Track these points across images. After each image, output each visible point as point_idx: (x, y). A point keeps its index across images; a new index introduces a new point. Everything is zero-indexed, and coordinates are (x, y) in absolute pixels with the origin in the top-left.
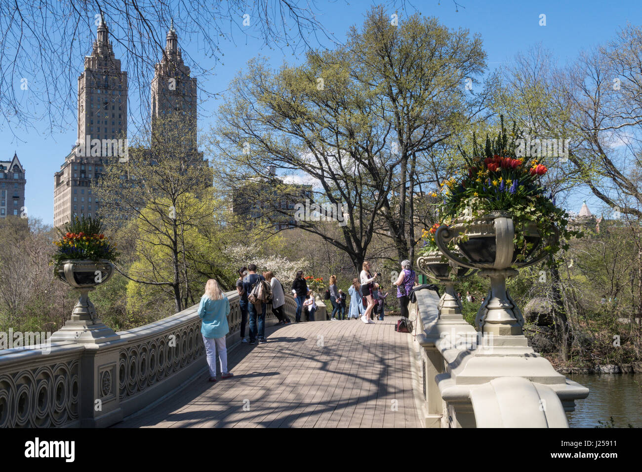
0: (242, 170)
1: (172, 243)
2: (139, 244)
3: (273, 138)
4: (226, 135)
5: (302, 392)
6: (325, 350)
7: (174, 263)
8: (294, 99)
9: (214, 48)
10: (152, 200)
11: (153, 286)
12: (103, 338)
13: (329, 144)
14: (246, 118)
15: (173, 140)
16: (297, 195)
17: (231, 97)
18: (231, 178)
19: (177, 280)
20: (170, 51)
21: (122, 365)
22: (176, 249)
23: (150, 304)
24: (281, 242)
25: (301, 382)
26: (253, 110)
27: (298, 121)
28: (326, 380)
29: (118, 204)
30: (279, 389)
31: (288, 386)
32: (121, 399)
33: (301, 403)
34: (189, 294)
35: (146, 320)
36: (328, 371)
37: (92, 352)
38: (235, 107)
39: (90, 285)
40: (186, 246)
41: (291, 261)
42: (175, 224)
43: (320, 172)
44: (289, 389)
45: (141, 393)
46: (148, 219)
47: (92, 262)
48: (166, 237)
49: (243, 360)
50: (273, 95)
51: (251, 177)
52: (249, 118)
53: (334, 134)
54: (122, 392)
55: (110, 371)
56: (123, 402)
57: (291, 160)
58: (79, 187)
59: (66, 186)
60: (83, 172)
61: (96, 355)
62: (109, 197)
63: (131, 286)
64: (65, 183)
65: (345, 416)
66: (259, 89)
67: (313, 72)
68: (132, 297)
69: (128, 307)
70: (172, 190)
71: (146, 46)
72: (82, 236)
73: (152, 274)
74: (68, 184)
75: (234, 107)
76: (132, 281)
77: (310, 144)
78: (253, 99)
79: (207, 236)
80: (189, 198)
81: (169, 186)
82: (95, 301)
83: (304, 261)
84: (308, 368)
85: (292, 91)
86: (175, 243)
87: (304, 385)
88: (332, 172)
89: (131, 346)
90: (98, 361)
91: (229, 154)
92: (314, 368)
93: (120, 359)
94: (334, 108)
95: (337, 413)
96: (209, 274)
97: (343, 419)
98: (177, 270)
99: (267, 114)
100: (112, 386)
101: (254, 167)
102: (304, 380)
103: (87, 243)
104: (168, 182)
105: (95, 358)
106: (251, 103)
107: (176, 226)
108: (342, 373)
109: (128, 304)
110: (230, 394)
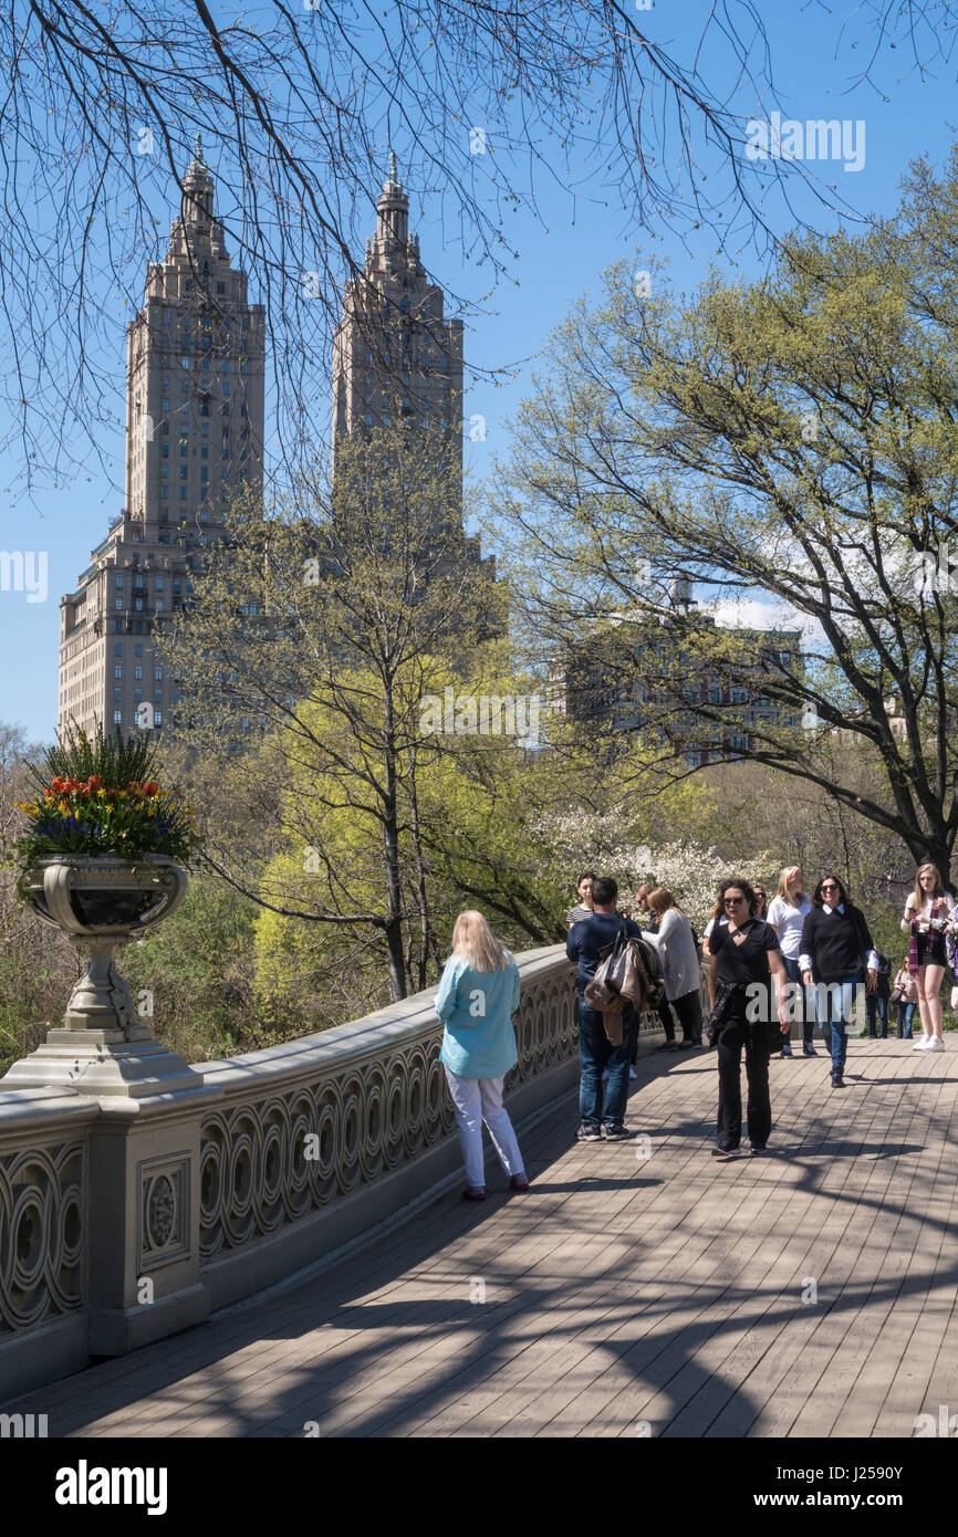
0: (588, 589)
1: (382, 802)
2: (290, 805)
3: (681, 496)
4: (540, 486)
5: (735, 1254)
6: (815, 1129)
7: (388, 858)
8: (741, 379)
9: (489, 235)
10: (325, 676)
11: (327, 924)
12: (153, 1080)
13: (845, 511)
14: (598, 436)
15: (386, 503)
16: (748, 662)
17: (554, 376)
18: (555, 613)
19: (396, 908)
20: (387, 244)
21: (212, 1161)
22: (394, 820)
23: (320, 978)
24: (704, 801)
25: (733, 1226)
26: (620, 413)
27: (752, 443)
28: (811, 1219)
29: (229, 690)
30: (668, 1243)
31: (696, 1234)
32: (206, 1256)
33: (727, 1289)
34: (431, 950)
35: (309, 1024)
36: (818, 1192)
37: (122, 1121)
38: (567, 405)
39: (118, 928)
40: (426, 811)
41: (727, 859)
42: (392, 747)
43: (818, 595)
44: (701, 1244)
45: (266, 1242)
46: (315, 733)
47: (122, 861)
48: (366, 784)
49: (570, 1154)
50: (679, 369)
51: (613, 611)
52: (608, 435)
53: (864, 480)
54: (208, 1235)
55: (174, 1175)
56: (210, 1266)
57: (732, 559)
58: (128, 637)
59: (93, 635)
60: (139, 593)
61: (131, 1131)
62: (203, 667)
63: (268, 925)
64: (91, 625)
65: (857, 1334)
66: (638, 351)
67: (796, 296)
68: (271, 954)
69: (259, 983)
70: (382, 648)
71: (295, 235)
72: (94, 788)
73: (324, 889)
74: (97, 629)
75: (562, 404)
76: (268, 910)
77: (788, 512)
78: (619, 381)
79: (483, 783)
80: (432, 672)
81: (374, 636)
82: (166, 963)
83: (770, 858)
84: (759, 1182)
85: (736, 356)
86: (391, 803)
87: (744, 1234)
88: (855, 596)
89: (237, 1104)
90: (137, 1148)
91: (550, 544)
92: (778, 1184)
93: (203, 1143)
94: (861, 403)
95: (835, 1324)
96: (492, 892)
97: (851, 1340)
98: (396, 880)
99: (660, 424)
100: (179, 1221)
101: (623, 581)
102: (744, 1218)
103: (109, 809)
104: (371, 623)
105: (129, 1140)
106: (613, 392)
107: (395, 752)
108: (859, 1201)
109: (258, 978)
110: (525, 1253)
